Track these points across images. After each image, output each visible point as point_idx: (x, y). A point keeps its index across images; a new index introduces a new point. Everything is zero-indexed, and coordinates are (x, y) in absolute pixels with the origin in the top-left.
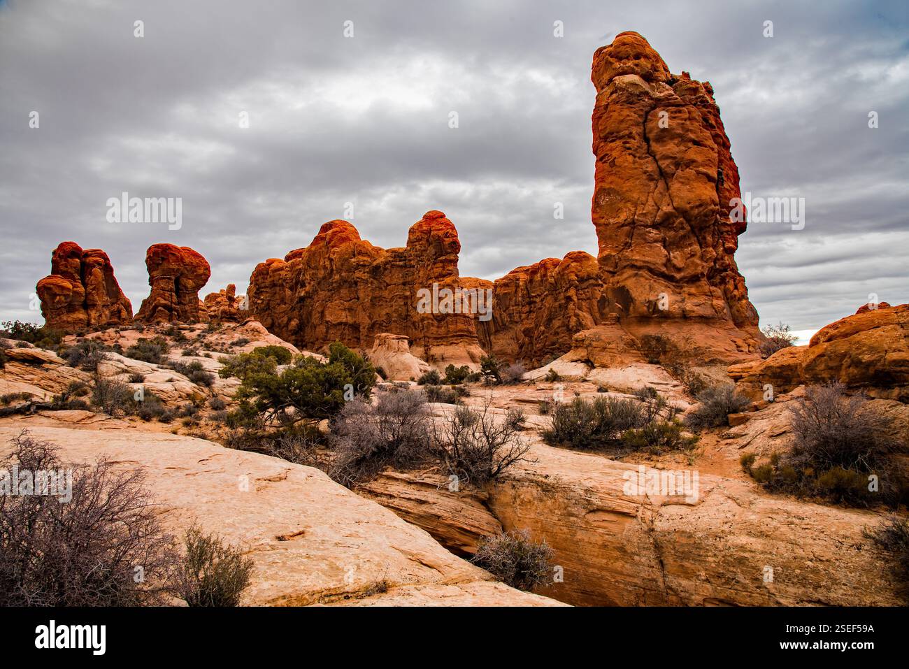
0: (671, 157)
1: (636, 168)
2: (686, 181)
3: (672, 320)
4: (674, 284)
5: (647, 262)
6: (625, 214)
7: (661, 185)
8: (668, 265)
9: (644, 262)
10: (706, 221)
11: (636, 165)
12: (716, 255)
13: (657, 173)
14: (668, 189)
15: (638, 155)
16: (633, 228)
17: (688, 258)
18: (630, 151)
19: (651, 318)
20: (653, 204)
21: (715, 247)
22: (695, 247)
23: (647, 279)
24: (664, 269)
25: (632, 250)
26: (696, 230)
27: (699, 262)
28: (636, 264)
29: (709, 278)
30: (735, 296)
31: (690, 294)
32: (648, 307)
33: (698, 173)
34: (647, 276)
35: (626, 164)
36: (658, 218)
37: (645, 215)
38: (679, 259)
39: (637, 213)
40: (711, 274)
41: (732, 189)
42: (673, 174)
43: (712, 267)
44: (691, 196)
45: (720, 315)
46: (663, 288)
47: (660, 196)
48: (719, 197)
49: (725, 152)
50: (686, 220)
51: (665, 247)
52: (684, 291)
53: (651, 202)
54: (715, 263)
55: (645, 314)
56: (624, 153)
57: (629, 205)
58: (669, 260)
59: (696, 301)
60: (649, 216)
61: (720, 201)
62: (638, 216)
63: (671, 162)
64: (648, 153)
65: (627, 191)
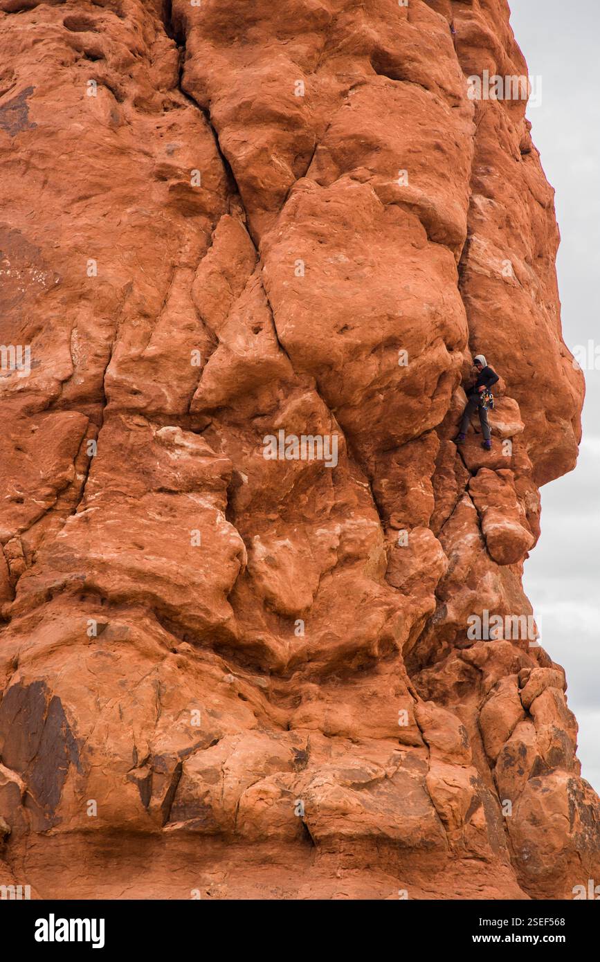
0: (279, 119)
1: (122, 151)
2: (338, 230)
3: (251, 851)
4: (264, 681)
5: (154, 577)
6: (63, 353)
7: (228, 234)
8: (244, 594)
9: (139, 575)
10: (410, 414)
11: (125, 137)
12: (446, 563)
13: (217, 178)
14: (258, 258)
15: (133, 90)
16: (98, 421)
17: (332, 569)
18: (97, 68)
19: (158, 838)
20: (189, 317)
21: (441, 527)
22: (362, 521)
23: (146, 654)
24: (222, 614)
25: (86, 520)
26: (368, 449)
27: (375, 589)
28: (100, 583)
29: (419, 663)
30: (523, 750)
31: (330, 734)
32: (146, 788)
33: (391, 200)
34: (150, 642)
35: (78, 126)
36: (206, 384)
37: (153, 364)
38: (292, 570)
39: (120, 351)
40: (424, 649)
41: (524, 283)
42: (284, 197)
43: (428, 616)
44: (356, 296)
45: (455, 835)
46: (216, 699)
47: (221, 285)
48: (471, 312)
49: (507, 120)
50: (330, 406)
51: (231, 513)
52: (307, 719)
53: (180, 310)
54: (441, 598)
55: (131, 818)
56: (69, 73)
57: (84, 313)
58: (246, 575)
59: (355, 761)
60: (170, 373)
61: (472, 330)
62: (124, 366)
63: (278, 143)
64: (178, 85)
65: (77, 248)
